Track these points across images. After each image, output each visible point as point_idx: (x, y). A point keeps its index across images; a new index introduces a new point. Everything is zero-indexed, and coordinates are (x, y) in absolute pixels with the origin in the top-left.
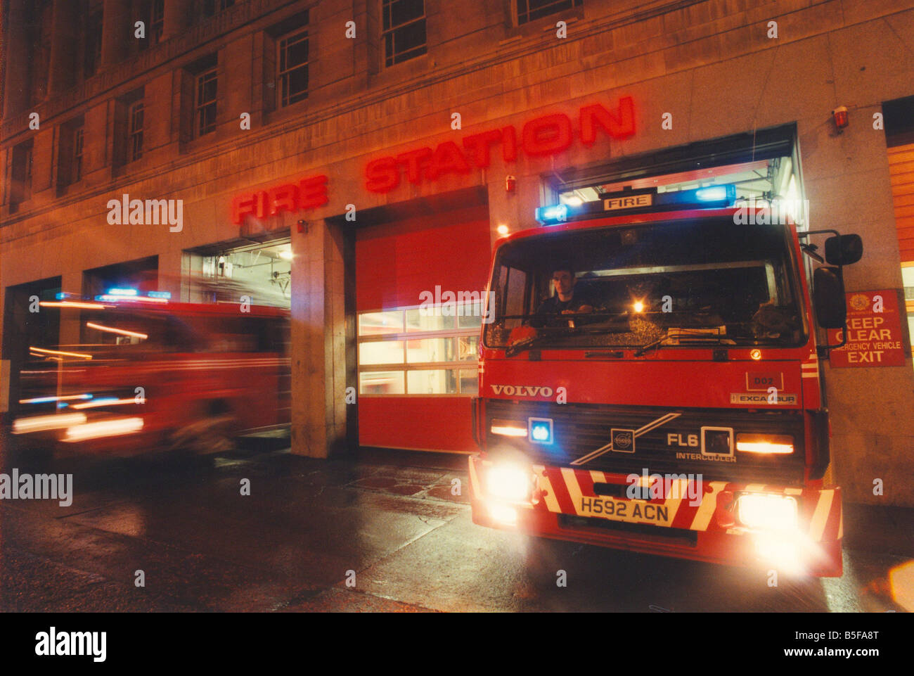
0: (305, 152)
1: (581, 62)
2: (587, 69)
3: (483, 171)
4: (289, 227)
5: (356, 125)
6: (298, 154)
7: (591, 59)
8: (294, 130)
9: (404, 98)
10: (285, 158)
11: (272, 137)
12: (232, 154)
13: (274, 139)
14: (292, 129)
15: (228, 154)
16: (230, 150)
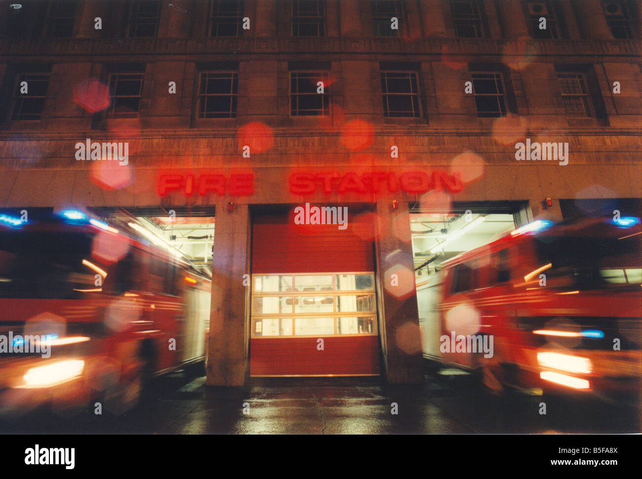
0: (231, 155)
1: (429, 148)
2: (432, 152)
3: (374, 194)
4: (215, 205)
5: (278, 147)
6: (225, 155)
7: (434, 148)
8: (222, 138)
9: (316, 139)
10: (212, 155)
11: (200, 138)
12: (155, 141)
13: (202, 139)
14: (221, 136)
15: (153, 140)
16: (156, 137)
